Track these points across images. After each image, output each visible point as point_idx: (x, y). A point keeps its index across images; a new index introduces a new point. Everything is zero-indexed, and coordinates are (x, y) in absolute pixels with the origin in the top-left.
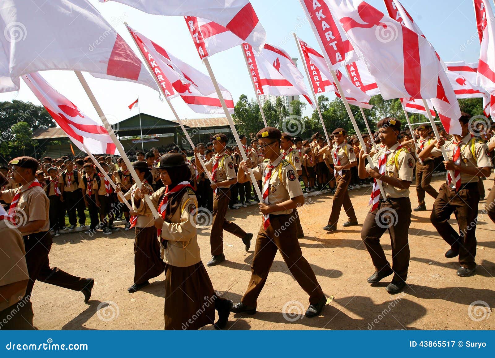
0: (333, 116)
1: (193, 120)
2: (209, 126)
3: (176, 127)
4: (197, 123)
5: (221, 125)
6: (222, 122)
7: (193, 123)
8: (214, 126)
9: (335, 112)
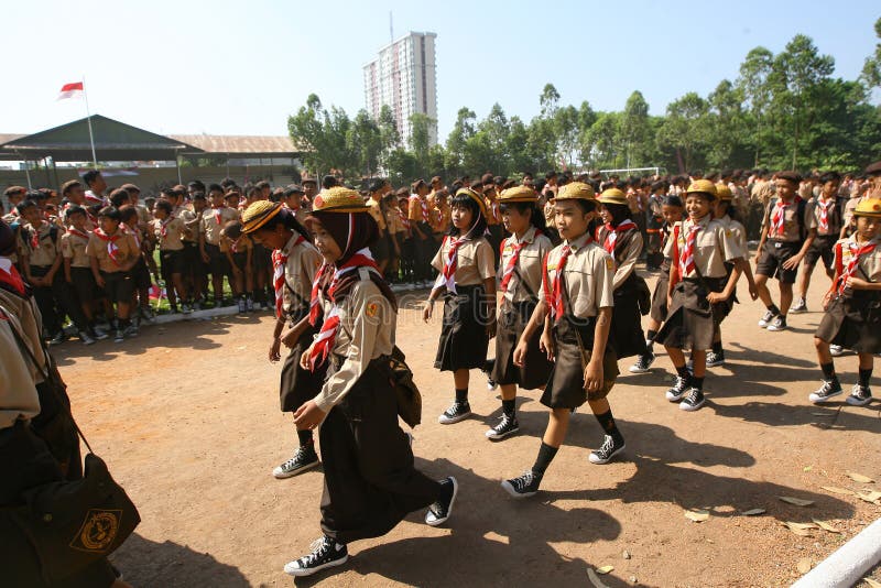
0: (482, 147)
1: (214, 137)
2: (248, 151)
3: (173, 150)
4: (224, 143)
5: (270, 151)
6: (274, 146)
7: (214, 143)
8: (257, 151)
9: (485, 139)
